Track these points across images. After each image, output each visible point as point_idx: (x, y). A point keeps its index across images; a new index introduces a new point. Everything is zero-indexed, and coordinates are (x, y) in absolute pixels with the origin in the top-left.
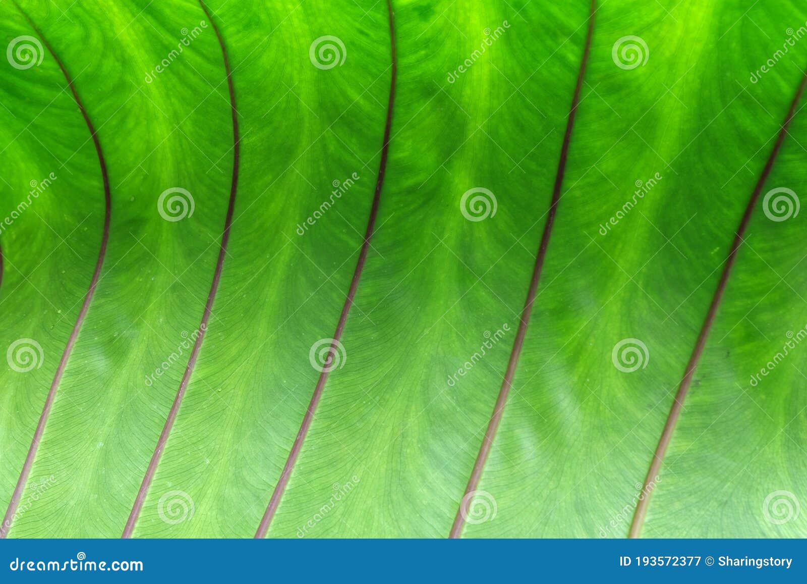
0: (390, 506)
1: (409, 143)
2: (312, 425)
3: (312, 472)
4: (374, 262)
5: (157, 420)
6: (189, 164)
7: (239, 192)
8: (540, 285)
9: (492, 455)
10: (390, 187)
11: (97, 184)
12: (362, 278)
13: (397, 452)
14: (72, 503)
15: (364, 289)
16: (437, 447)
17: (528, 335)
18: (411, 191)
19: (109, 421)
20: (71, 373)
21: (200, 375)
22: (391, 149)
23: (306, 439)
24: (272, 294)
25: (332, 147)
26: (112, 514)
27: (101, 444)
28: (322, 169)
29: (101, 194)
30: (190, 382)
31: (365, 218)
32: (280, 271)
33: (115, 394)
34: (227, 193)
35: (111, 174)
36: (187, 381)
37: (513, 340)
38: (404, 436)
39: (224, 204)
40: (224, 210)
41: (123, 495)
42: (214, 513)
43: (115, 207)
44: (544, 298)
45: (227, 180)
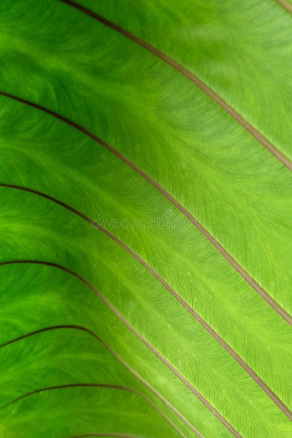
0: (236, 176)
1: (29, 89)
2: (182, 204)
3: (207, 216)
4: (98, 132)
5: (164, 290)
6: (35, 218)
7: (52, 196)
8: (124, 27)
9: (222, 95)
10: (55, 108)
11: (45, 268)
12: (106, 142)
13: (205, 159)
14: (194, 355)
15: (113, 142)
16: (209, 131)
17: (154, 45)
18: (58, 96)
19: (159, 317)
20: (133, 324)
21: (145, 256)
22: (32, 101)
23: (189, 211)
24: (108, 199)
25: (28, 136)
26: (204, 338)
27: (169, 325)
28: (41, 145)
29: (51, 268)
30: (147, 263)
31: (72, 128)
32: (96, 189)
33: (147, 306)
34: (53, 203)
35: (40, 259)
36: (147, 265)
37: (156, 57)
38: (197, 151)
39: (58, 206)
40: (62, 208)
41: (196, 327)
42: (216, 283)
43: (59, 263)
44: (133, 27)
45: (46, 201)
